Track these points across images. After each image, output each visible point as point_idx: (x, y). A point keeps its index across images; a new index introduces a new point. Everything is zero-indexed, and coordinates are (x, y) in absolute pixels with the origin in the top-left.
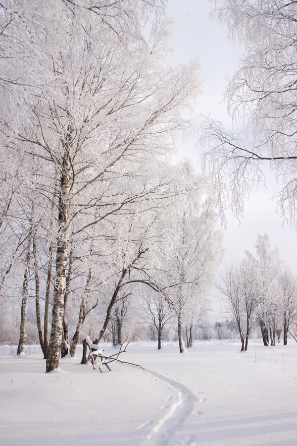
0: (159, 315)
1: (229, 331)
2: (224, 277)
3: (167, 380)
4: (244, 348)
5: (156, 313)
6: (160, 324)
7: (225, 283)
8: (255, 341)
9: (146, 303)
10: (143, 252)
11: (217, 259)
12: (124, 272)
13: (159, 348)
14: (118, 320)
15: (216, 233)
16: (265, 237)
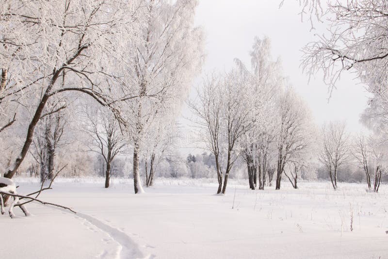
0: (109, 140)
1: (206, 167)
2: (202, 92)
3: (106, 228)
4: (221, 190)
5: (105, 137)
6: (110, 153)
7: (202, 100)
8: (238, 183)
9: (90, 122)
10: (86, 47)
11: (193, 67)
12: (56, 74)
13: (107, 185)
14: (49, 146)
15: (195, 29)
16: (265, 41)
